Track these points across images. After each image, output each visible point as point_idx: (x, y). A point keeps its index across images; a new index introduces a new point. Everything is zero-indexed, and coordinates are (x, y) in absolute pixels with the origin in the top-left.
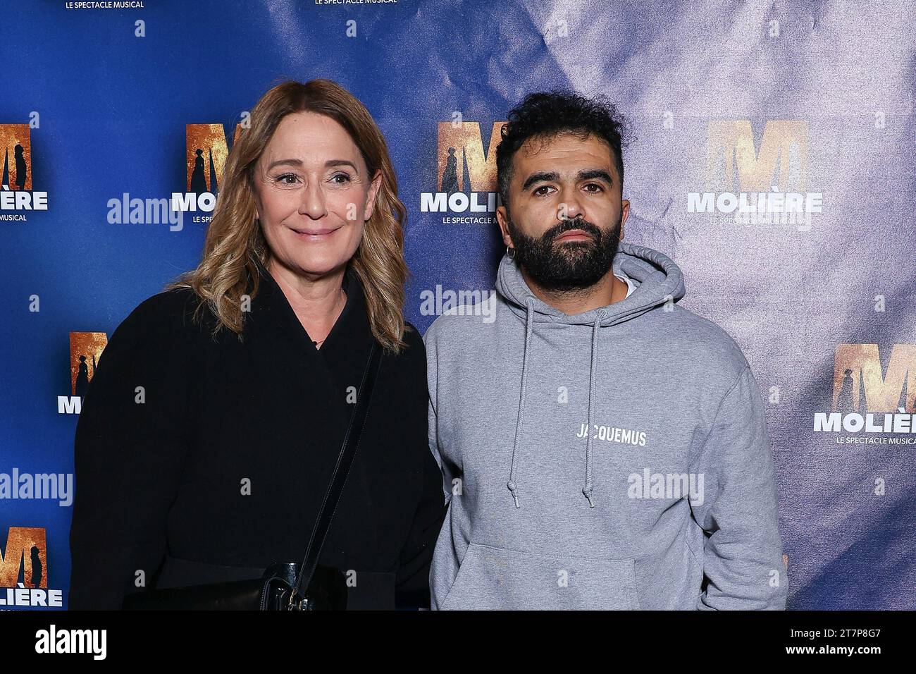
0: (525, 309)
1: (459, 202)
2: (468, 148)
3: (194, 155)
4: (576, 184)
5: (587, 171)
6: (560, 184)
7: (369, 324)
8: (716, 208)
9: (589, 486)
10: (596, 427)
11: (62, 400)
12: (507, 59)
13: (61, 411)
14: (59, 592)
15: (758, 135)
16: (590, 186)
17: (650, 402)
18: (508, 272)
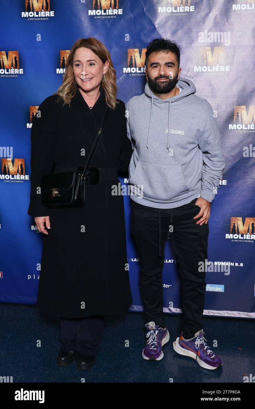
0: (151, 98)
1: (133, 70)
2: (136, 56)
3: (62, 59)
4: (165, 65)
5: (167, 62)
6: (160, 66)
7: (106, 102)
8: (202, 70)
9: (168, 146)
10: (170, 130)
11: (28, 124)
12: (146, 32)
13: (28, 127)
14: (28, 176)
15: (212, 50)
16: (169, 66)
17: (185, 123)
18: (147, 88)
